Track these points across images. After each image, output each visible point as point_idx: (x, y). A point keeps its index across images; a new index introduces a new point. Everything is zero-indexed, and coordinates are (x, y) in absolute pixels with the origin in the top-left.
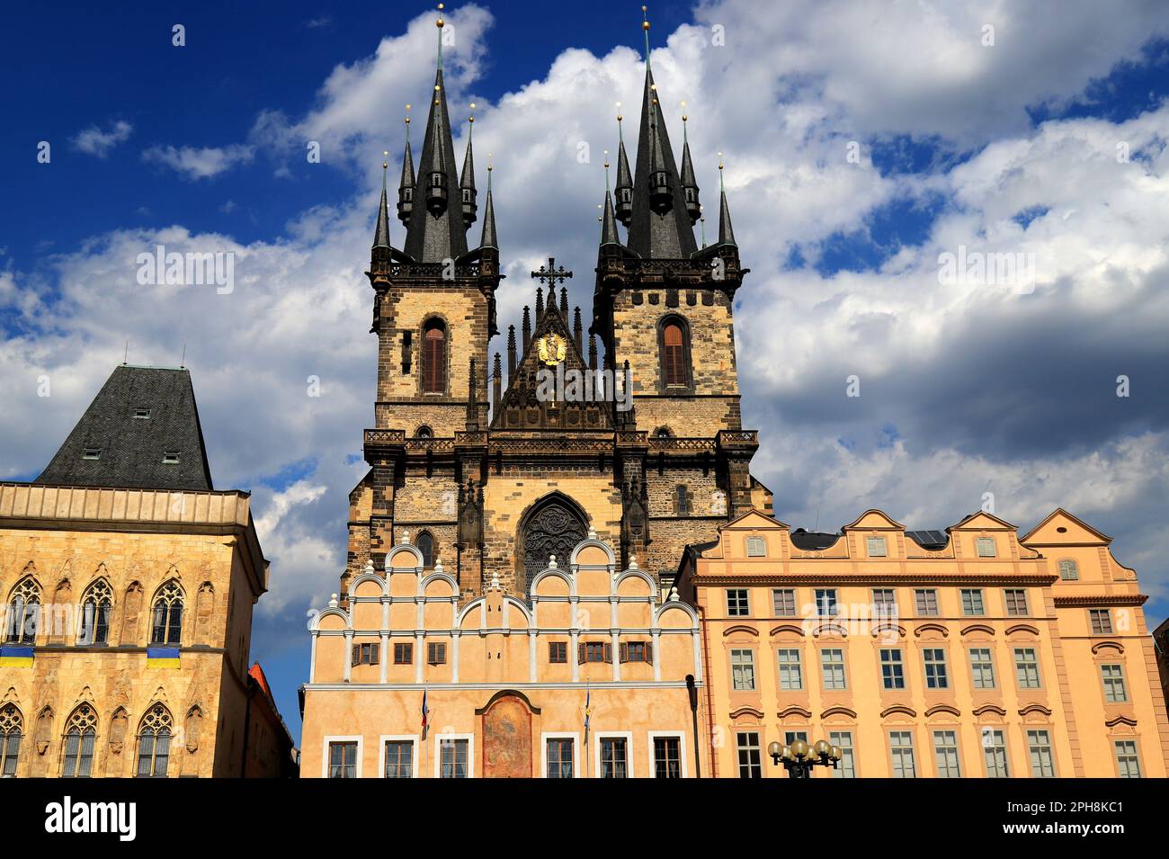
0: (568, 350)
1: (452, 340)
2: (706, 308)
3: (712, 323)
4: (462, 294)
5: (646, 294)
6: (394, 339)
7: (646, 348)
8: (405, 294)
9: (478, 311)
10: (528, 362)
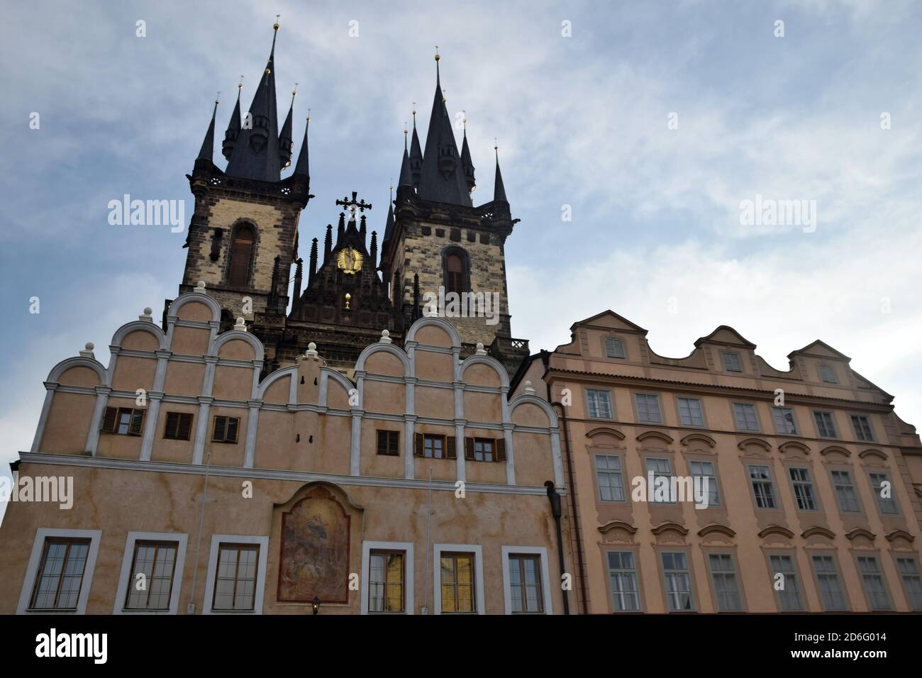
0: (364, 263)
1: (260, 242)
2: (483, 245)
3: (487, 257)
4: (273, 207)
5: (434, 228)
6: (205, 234)
7: (433, 269)
8: (221, 200)
9: (286, 222)
10: (328, 269)
